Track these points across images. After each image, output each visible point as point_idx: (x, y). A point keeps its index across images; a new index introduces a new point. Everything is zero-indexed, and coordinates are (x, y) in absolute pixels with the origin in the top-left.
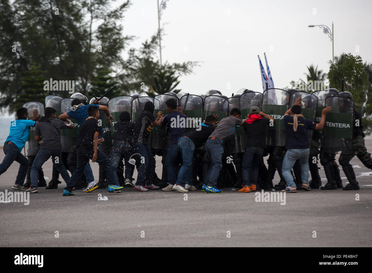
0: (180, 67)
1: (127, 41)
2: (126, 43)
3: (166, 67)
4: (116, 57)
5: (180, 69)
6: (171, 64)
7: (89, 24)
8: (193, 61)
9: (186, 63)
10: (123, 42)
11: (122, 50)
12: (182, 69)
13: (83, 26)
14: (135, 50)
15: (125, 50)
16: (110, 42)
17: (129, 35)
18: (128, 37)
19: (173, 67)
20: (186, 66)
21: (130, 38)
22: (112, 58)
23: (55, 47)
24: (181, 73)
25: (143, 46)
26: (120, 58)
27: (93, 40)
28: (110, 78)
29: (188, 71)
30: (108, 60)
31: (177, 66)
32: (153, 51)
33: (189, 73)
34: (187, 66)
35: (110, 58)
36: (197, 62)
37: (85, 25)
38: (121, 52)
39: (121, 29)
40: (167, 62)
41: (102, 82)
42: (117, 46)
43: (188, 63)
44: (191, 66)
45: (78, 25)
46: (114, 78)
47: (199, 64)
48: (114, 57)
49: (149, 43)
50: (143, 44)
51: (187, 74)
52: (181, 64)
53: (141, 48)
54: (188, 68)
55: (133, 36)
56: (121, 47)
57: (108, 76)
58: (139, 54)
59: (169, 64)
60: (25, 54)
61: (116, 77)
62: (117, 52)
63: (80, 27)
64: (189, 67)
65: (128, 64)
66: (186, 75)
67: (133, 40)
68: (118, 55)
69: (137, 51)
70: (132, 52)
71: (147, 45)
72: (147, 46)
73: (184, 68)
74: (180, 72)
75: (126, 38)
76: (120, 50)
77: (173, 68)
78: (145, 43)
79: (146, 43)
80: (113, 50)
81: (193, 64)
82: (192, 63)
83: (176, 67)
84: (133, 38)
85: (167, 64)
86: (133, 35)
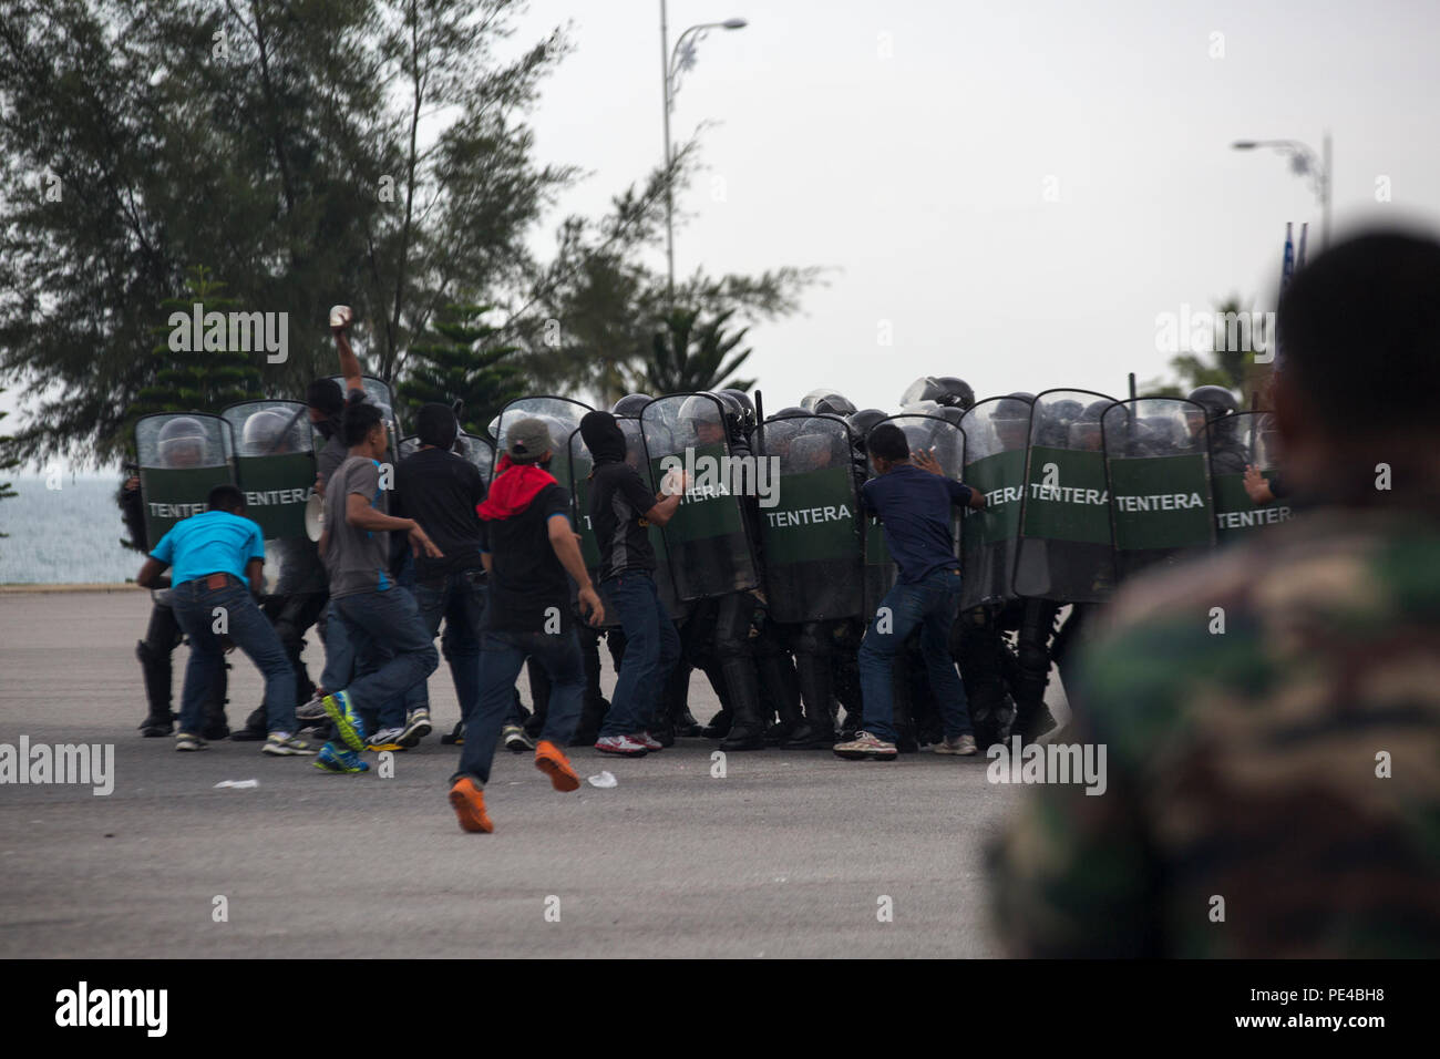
0: (749, 290)
1: (549, 189)
2: (545, 196)
3: (696, 291)
4: (507, 249)
5: (750, 296)
6: (716, 280)
7: (408, 122)
8: (801, 266)
9: (774, 274)
10: (534, 192)
11: (532, 225)
12: (760, 298)
13: (383, 130)
14: (585, 226)
15: (540, 223)
16: (484, 194)
17: (558, 164)
18: (554, 171)
19: (725, 289)
20: (774, 286)
21: (562, 178)
22: (492, 253)
23: (277, 207)
24: (757, 313)
25: (614, 211)
26: (523, 256)
27: (420, 183)
28: (487, 332)
29: (781, 304)
30: (475, 262)
31: (740, 288)
32: (651, 231)
33: (786, 314)
34: (778, 287)
35: (484, 253)
36: (817, 270)
37: (394, 126)
38: (528, 230)
39: (525, 142)
40: (699, 270)
41: (453, 348)
42: (511, 208)
43: (782, 273)
44: (793, 284)
45: (364, 125)
46: (498, 331)
47: (822, 277)
48: (498, 249)
49: (638, 196)
50: (615, 201)
51: (779, 315)
52: (756, 278)
53: (608, 217)
54: (779, 292)
55: (571, 170)
56: (527, 212)
57: (478, 323)
58: (598, 239)
59: (707, 279)
60: (161, 235)
61: (508, 328)
62: (512, 233)
63: (371, 136)
64: (786, 290)
65: (554, 280)
66: (773, 319)
67: (573, 183)
68: (513, 242)
69: (590, 226)
70: (572, 234)
71: (631, 206)
72: (630, 211)
73: (766, 293)
74: (750, 308)
75: (546, 177)
76: (523, 224)
77: (722, 296)
78: (622, 199)
79: (629, 196)
80: (496, 224)
81: (801, 277)
82: (795, 273)
83: (736, 289)
84: (571, 176)
85: (702, 280)
86: (572, 164)
